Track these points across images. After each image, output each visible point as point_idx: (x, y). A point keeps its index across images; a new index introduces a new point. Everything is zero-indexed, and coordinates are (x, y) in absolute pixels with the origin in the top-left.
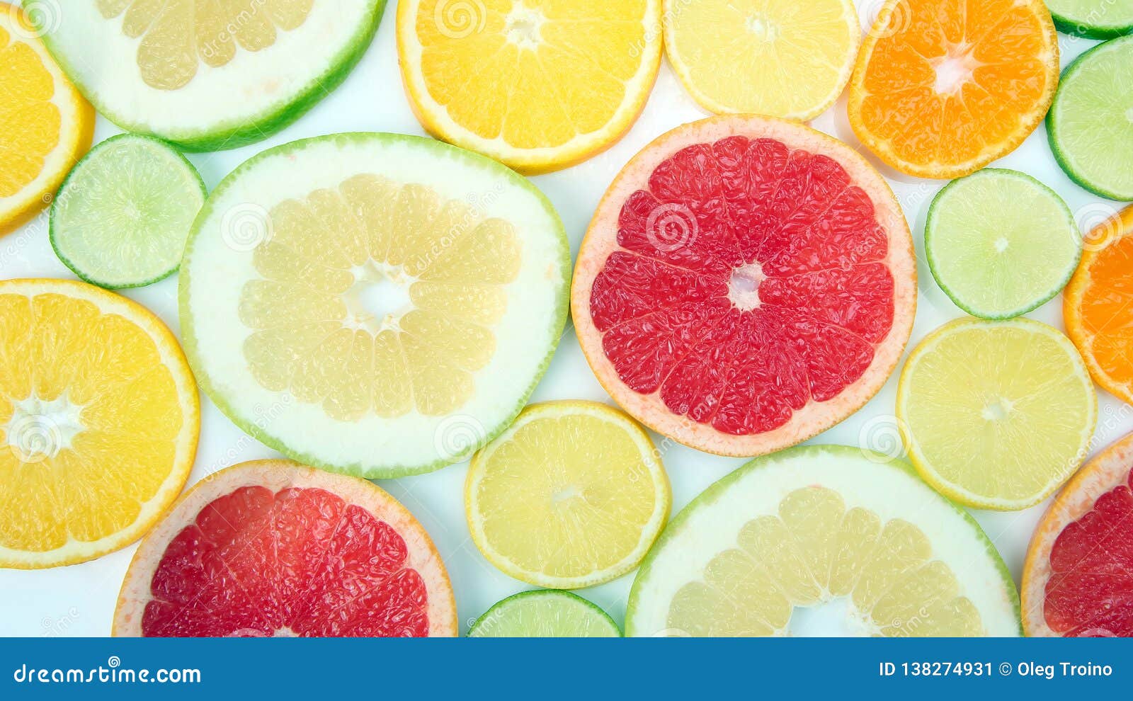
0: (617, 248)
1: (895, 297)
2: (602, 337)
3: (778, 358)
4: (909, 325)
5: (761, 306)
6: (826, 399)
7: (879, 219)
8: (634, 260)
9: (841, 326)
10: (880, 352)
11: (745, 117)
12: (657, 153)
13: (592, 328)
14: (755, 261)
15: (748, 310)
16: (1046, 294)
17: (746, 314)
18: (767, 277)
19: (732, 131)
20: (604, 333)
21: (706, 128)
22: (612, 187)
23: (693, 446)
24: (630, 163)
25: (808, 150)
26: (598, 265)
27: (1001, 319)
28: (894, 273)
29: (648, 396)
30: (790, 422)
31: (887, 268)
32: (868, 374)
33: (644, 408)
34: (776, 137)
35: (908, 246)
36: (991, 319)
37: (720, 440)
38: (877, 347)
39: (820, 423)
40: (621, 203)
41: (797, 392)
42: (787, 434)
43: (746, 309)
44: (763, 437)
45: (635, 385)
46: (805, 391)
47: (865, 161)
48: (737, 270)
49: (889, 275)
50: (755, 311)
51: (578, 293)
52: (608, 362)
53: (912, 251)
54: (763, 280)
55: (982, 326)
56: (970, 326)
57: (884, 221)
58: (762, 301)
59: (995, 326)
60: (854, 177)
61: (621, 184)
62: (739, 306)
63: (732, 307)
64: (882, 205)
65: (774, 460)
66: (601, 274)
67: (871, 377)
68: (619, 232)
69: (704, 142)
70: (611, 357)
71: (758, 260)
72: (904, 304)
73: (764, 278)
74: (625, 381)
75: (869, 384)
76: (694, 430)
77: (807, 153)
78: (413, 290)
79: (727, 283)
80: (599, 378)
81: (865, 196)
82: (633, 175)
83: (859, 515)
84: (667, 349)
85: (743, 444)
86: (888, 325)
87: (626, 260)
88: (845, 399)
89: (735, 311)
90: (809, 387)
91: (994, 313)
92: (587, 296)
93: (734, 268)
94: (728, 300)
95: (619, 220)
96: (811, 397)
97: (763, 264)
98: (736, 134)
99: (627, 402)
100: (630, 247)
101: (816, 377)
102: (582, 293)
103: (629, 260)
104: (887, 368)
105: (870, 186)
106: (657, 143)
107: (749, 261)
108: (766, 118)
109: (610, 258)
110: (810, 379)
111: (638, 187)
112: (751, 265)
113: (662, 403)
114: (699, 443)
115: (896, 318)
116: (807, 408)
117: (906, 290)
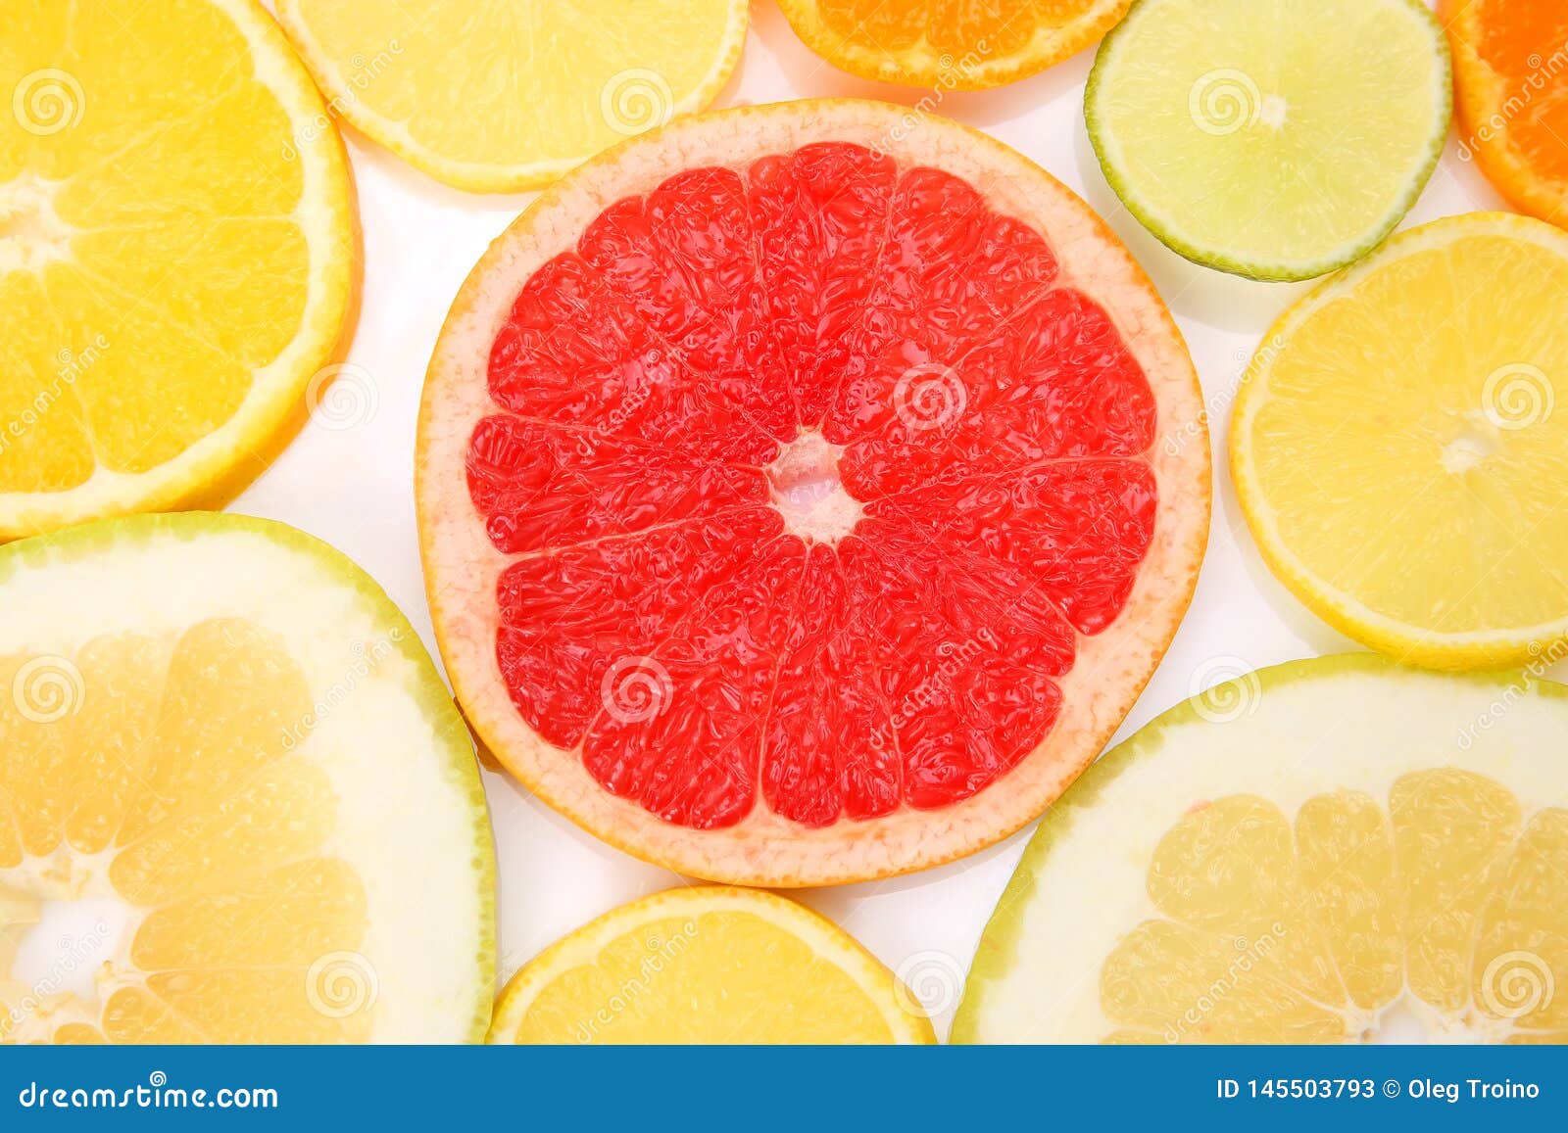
0: (505, 561)
1: (1125, 338)
2: (580, 758)
3: (964, 595)
4: (1187, 378)
5: (866, 511)
6: (1109, 619)
7: (999, 207)
8: (556, 565)
9: (1053, 457)
10: (1162, 462)
11: (608, 158)
12: (472, 328)
13: (549, 751)
14: (800, 429)
15: (845, 533)
16: (1425, 154)
17: (847, 548)
18: (843, 447)
19: (600, 200)
20: (579, 748)
21: (543, 221)
22: (422, 445)
23: (897, 870)
24: (430, 376)
25: (774, 151)
26: (486, 618)
27: (1362, 257)
28: (1095, 293)
29: (745, 825)
30: (1064, 707)
31: (1074, 291)
32: (1163, 522)
33: (751, 853)
34: (695, 161)
35: (1089, 225)
36: (1345, 266)
37: (944, 826)
38: (1150, 457)
39: (1128, 673)
40: (458, 467)
41: (1042, 641)
42: (1074, 734)
43: (840, 534)
44: (1026, 770)
45: (706, 814)
46: (1057, 627)
47: (900, 109)
48: (775, 468)
49: (1087, 305)
50: (859, 527)
51: (477, 697)
52: (622, 803)
53: (1104, 232)
54: (840, 456)
55: (1335, 292)
56: (1314, 306)
57: (1010, 204)
58: (863, 501)
59: (1359, 277)
60: (898, 154)
61: (437, 429)
62: (822, 537)
63: (809, 549)
64: (990, 176)
65: (1082, 804)
66: (501, 633)
67: (1174, 522)
68: (488, 528)
69: (555, 253)
70: (624, 789)
71: (806, 423)
72: (1153, 341)
73: (839, 452)
74: (678, 820)
75: (1179, 538)
76: (880, 836)
77: (775, 160)
78: (119, 877)
79: (771, 505)
80: (621, 846)
81: (944, 178)
82: (449, 397)
83: (1318, 813)
84: (725, 705)
85: (996, 807)
86: (1148, 400)
87: (535, 576)
88: (1149, 597)
89: (820, 550)
90: (1061, 615)
91: (1343, 250)
92: (500, 692)
93: (765, 468)
94: (793, 538)
95: (475, 502)
96: (1078, 633)
97: (821, 426)
98: (611, 200)
99: (708, 860)
100: (530, 544)
101: (1065, 588)
102: (485, 690)
103: (543, 572)
104: (1193, 486)
105: (939, 153)
106: (461, 307)
107: (788, 435)
108: (653, 135)
109: (500, 590)
110: (1056, 600)
111: (476, 416)
112: (797, 442)
113: (781, 821)
114: (906, 858)
115: (1153, 378)
116: (1081, 659)
117: (1139, 314)
